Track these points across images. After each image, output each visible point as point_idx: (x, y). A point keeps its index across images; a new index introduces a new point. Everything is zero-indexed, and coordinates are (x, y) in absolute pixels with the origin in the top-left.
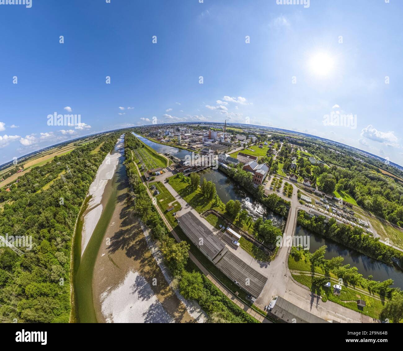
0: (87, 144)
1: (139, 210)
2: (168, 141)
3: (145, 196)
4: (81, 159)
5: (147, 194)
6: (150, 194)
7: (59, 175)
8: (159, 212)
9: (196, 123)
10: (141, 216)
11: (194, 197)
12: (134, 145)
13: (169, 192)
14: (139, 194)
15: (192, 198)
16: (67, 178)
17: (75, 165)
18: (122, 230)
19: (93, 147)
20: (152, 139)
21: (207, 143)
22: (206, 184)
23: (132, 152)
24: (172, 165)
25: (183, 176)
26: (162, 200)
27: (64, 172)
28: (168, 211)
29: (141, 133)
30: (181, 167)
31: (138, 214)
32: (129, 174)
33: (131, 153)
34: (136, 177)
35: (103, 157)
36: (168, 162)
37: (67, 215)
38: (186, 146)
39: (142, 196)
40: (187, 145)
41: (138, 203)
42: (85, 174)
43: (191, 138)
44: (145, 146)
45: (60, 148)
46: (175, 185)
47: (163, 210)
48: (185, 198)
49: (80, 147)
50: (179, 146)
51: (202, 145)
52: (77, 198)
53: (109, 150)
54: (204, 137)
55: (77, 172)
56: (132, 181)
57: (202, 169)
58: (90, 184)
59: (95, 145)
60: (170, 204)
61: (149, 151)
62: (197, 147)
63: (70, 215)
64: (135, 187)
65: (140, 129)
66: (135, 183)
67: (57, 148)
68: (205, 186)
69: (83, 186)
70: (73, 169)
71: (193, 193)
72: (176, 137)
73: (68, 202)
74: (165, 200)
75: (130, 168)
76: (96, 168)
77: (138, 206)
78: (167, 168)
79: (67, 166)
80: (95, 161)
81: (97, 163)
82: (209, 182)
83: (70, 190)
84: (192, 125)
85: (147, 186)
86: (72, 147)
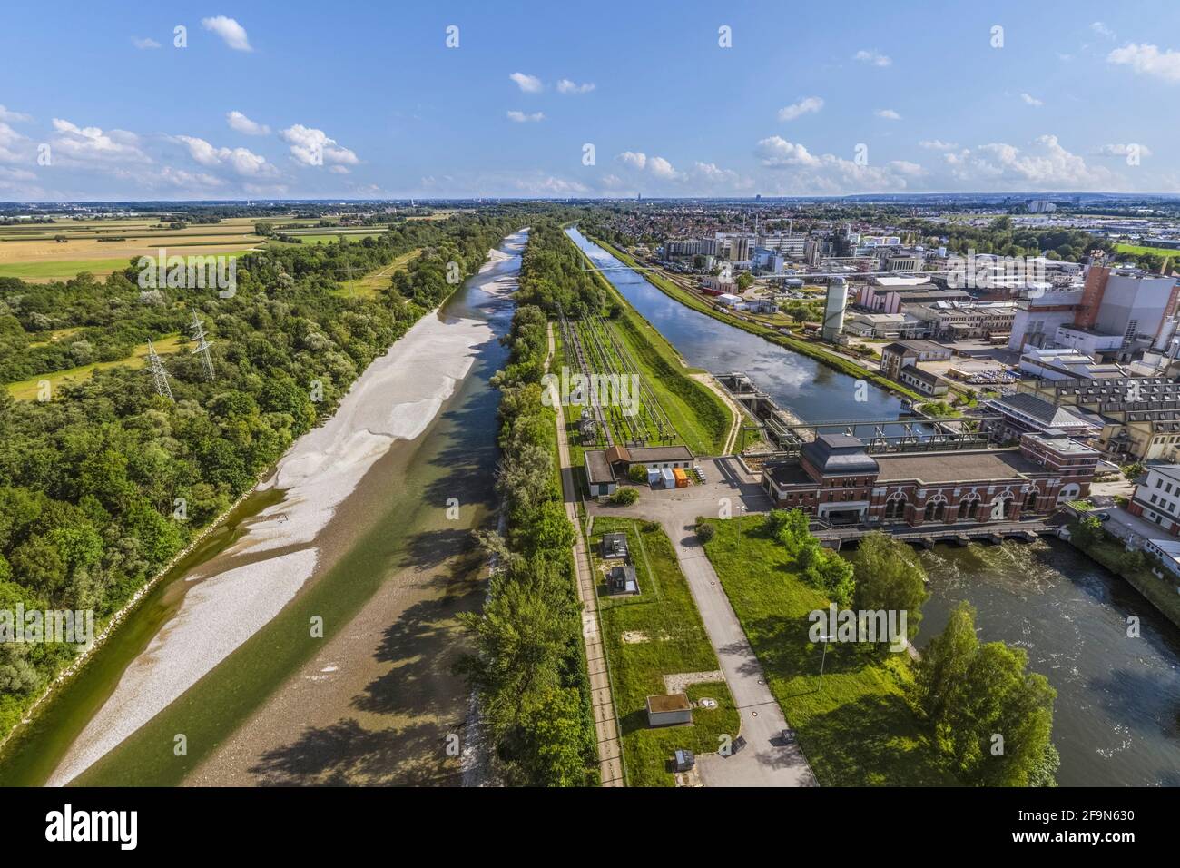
0: (325, 241)
1: (494, 643)
2: (762, 310)
3: (555, 580)
4: (283, 307)
5: (568, 573)
6: (587, 575)
7: (140, 350)
8: (596, 702)
9: (982, 205)
10: (491, 685)
11: (846, 708)
12: (568, 295)
13: (693, 607)
14: (529, 556)
15: (833, 706)
16: (180, 378)
17: (244, 324)
18: (353, 725)
19: (356, 264)
20: (669, 282)
21: (1047, 355)
22: (971, 655)
23: (550, 333)
24: (754, 449)
25: (809, 536)
26: (635, 638)
27: (169, 344)
28: (653, 720)
29: (617, 238)
30: (804, 478)
31: (480, 666)
32: (512, 437)
33: (544, 336)
34: (540, 463)
35: (403, 323)
36: (734, 432)
37: (95, 553)
38: (871, 352)
39: (540, 573)
40: (878, 348)
41: (505, 600)
42: (288, 379)
43: (923, 310)
44: (625, 312)
45: (173, 227)
46: (743, 573)
47: (626, 703)
48: (779, 684)
49: (288, 246)
50: (826, 351)
51: (995, 366)
52: (201, 485)
53: (436, 296)
54: (1032, 310)
55: (244, 361)
56: (511, 477)
57: (963, 535)
58: (296, 435)
59: (371, 255)
60: (676, 683)
61: (643, 346)
62: (955, 376)
63: (118, 557)
64: (518, 514)
65: (614, 218)
66: (524, 495)
67: (156, 222)
68: (959, 668)
69: (256, 435)
70: (226, 343)
71: (849, 678)
72: (813, 288)
73: (139, 489)
74: (653, 645)
75: (521, 407)
76: (353, 368)
77: (495, 621)
78: (722, 464)
79: (198, 320)
80: (355, 334)
81: (362, 347)
82: (1001, 647)
83: (173, 435)
84: (945, 219)
85: (584, 530)
86: (245, 238)
